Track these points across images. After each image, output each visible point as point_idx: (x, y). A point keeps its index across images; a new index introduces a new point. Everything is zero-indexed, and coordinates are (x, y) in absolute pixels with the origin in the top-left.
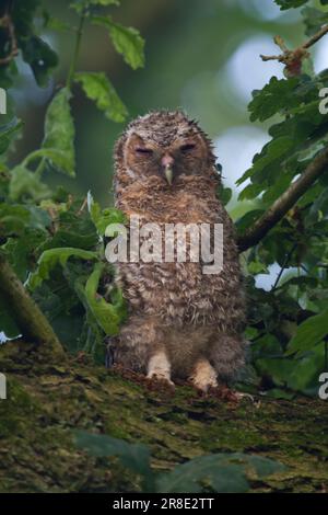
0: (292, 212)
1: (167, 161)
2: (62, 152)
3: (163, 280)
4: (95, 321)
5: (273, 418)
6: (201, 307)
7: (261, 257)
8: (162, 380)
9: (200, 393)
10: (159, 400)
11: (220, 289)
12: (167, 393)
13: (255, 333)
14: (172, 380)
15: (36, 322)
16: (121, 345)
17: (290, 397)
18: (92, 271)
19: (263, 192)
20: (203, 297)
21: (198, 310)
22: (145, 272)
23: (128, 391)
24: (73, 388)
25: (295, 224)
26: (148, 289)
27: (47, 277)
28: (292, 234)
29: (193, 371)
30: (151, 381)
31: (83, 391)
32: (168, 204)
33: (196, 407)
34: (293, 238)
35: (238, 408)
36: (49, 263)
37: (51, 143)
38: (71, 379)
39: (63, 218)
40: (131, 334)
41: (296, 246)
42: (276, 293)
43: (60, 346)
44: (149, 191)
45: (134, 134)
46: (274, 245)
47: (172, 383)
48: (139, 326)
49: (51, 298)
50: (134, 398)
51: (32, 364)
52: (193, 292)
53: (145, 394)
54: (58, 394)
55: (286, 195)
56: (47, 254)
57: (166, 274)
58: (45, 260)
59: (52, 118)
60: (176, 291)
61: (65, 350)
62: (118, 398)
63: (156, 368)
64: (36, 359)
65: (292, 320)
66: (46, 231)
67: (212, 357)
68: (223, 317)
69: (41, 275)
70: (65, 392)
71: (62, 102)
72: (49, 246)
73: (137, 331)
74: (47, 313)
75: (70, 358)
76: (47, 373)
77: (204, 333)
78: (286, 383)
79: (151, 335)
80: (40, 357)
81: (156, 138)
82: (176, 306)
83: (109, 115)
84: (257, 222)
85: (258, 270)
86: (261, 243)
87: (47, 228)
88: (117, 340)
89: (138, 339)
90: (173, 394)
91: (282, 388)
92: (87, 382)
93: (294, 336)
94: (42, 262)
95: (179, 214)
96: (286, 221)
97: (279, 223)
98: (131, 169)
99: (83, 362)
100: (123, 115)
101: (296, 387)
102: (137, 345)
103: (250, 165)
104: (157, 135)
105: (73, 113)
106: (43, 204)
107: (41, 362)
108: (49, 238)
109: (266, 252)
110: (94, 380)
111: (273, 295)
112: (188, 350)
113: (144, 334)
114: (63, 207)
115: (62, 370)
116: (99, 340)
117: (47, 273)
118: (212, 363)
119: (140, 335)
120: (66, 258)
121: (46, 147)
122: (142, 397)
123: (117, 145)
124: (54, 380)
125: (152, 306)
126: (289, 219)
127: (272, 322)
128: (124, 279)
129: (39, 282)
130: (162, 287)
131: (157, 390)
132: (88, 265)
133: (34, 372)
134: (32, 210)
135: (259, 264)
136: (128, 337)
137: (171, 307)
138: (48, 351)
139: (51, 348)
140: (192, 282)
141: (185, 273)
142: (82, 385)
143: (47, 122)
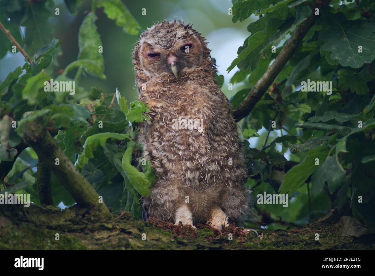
0: (271, 88)
1: (172, 60)
2: (94, 62)
3: (181, 153)
4: (132, 186)
5: (274, 245)
6: (211, 169)
7: (252, 124)
8: (187, 226)
9: (216, 232)
10: (185, 241)
11: (225, 155)
12: (192, 235)
13: (253, 182)
14: (194, 224)
15: (87, 192)
16: (153, 203)
17: (284, 228)
18: (126, 149)
19: (249, 76)
20: (213, 161)
21: (209, 171)
22: (166, 148)
23: (161, 237)
24: (120, 239)
25: (275, 97)
26: (169, 160)
27: (92, 157)
28: (273, 104)
29: (210, 217)
30: (179, 227)
31: (128, 241)
32: (179, 93)
33: (215, 243)
34: (274, 107)
35: (246, 241)
36: (92, 145)
37: (85, 55)
38: (117, 232)
39: (99, 111)
40: (160, 194)
41: (277, 113)
42: (267, 151)
43: (106, 208)
44: (163, 84)
45: (145, 42)
46: (261, 115)
47: (194, 227)
48: (165, 188)
49: (96, 172)
50: (167, 241)
51: (86, 224)
52: (204, 159)
53: (175, 238)
54: (109, 244)
55: (266, 75)
56: (89, 140)
57: (182, 148)
58: (89, 144)
59: (83, 36)
60: (191, 159)
61: (111, 211)
62: (155, 243)
63: (181, 217)
64: (89, 220)
65: (281, 170)
66: (87, 122)
67: (223, 205)
68: (229, 176)
69: (87, 155)
70: (114, 243)
71: (90, 23)
72: (91, 133)
73: (165, 191)
74: (94, 184)
75: (115, 217)
76: (98, 230)
77: (215, 189)
78: (280, 218)
79: (176, 194)
80: (93, 218)
81: (161, 43)
82: (192, 171)
83: (126, 30)
84: (246, 99)
85: (251, 135)
86: (251, 114)
87: (87, 120)
88: (149, 199)
89: (166, 198)
90: (196, 236)
91: (278, 222)
92: (130, 233)
93: (283, 182)
94: (87, 146)
95: (188, 100)
96: (268, 95)
97: (263, 97)
98: (147, 69)
99: (126, 218)
100: (137, 29)
101: (289, 220)
102: (166, 201)
103: (236, 56)
104: (162, 41)
105: (99, 31)
106: (82, 102)
107: (93, 222)
108: (89, 127)
109: (255, 121)
110: (135, 231)
111: (264, 153)
112: (205, 203)
113: (170, 193)
114: (98, 102)
115: (110, 226)
116: (136, 200)
117: (91, 153)
118: (224, 210)
119: (167, 194)
120: (105, 141)
121: (81, 58)
122: (173, 240)
123: (134, 52)
124: (105, 234)
125: (174, 173)
126: (270, 93)
127: (266, 173)
128: (151, 154)
129: (86, 161)
130: (180, 159)
131: (183, 234)
132: (122, 144)
133: (88, 230)
134: (75, 108)
135: (250, 130)
136: (158, 197)
137: (189, 172)
138: (97, 213)
139: (100, 211)
140: (203, 151)
141: (196, 145)
142: (126, 236)
143: (80, 40)
